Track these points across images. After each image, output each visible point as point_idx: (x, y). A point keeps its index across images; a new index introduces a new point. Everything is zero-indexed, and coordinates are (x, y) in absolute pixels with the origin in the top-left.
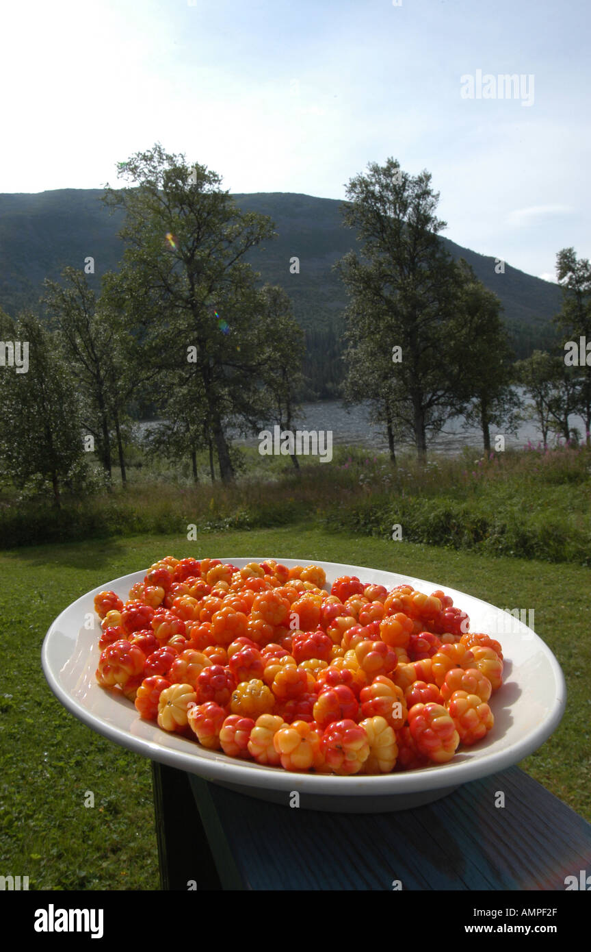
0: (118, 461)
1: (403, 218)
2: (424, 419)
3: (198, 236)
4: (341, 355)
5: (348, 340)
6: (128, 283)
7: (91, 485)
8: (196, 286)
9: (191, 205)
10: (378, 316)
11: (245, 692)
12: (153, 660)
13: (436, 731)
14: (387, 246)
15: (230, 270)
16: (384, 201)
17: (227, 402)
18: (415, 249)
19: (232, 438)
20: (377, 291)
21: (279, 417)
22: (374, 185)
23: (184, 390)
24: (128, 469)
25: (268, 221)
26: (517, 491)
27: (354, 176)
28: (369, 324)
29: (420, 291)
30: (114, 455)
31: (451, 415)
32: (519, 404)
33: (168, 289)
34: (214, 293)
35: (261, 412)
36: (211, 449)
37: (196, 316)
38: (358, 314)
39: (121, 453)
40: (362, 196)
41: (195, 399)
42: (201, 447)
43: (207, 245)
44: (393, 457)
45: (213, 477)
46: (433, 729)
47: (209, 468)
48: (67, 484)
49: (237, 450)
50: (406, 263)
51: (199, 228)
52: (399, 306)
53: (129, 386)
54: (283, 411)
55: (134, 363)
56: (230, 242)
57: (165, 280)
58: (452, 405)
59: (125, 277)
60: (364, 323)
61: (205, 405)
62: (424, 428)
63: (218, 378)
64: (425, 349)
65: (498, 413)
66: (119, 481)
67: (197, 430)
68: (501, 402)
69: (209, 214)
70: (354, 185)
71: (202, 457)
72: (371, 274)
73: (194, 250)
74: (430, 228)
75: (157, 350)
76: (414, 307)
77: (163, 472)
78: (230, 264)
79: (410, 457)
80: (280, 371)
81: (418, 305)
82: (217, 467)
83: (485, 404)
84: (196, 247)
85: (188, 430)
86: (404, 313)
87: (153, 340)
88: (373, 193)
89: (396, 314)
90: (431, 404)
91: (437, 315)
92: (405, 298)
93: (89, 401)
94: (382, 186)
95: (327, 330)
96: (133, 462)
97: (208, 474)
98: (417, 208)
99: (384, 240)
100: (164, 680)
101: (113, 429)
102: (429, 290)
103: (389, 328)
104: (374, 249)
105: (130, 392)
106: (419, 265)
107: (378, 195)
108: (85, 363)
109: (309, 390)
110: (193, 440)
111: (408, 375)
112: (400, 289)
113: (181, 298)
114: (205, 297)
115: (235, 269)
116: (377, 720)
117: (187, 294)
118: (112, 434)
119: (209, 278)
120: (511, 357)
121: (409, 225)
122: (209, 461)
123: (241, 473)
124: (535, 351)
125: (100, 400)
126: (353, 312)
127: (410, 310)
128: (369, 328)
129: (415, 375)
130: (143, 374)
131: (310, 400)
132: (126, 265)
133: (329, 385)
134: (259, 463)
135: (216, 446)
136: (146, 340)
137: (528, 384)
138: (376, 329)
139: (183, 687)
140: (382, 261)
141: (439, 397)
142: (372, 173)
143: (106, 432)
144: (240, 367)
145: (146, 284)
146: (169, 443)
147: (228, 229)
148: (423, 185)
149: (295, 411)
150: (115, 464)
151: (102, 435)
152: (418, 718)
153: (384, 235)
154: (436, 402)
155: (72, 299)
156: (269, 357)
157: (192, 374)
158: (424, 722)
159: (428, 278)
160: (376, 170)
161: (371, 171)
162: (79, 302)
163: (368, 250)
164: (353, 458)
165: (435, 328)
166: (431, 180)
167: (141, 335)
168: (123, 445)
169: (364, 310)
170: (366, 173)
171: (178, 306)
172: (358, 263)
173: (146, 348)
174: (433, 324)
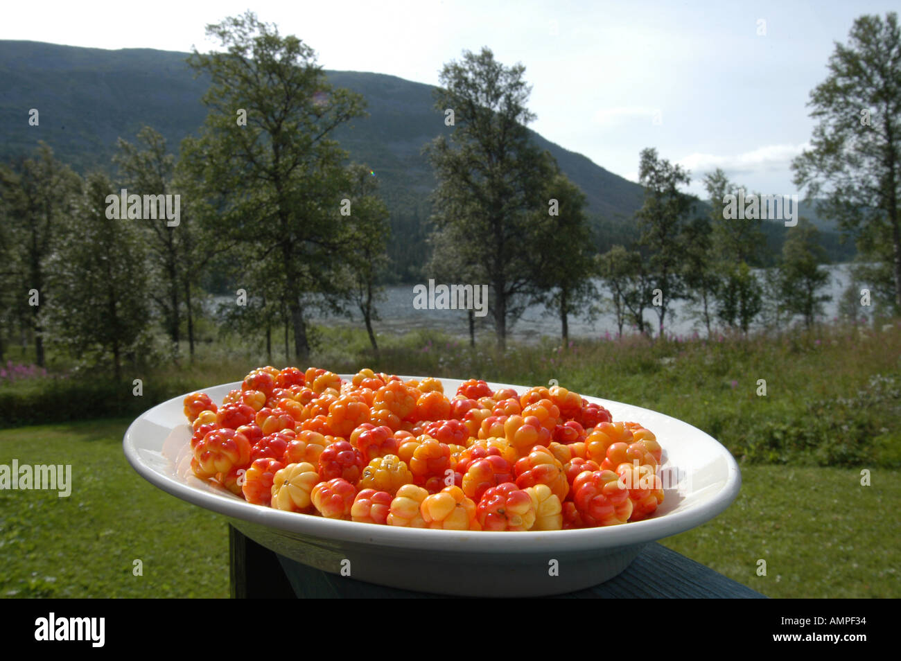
0: (187, 336)
1: (494, 107)
2: (505, 306)
3: (286, 107)
4: (426, 238)
5: (434, 224)
6: (209, 149)
7: (156, 358)
8: (280, 159)
9: (281, 75)
10: (465, 202)
11: (379, 467)
12: (262, 446)
13: (609, 497)
14: (477, 132)
15: (317, 145)
16: (476, 88)
17: (307, 278)
18: (504, 138)
19: (310, 316)
20: (465, 177)
21: (359, 298)
22: (467, 72)
23: (263, 264)
24: (197, 344)
25: (359, 99)
26: (593, 379)
27: (448, 62)
28: (456, 209)
29: (507, 179)
30: (183, 328)
31: (532, 303)
32: (597, 297)
33: (251, 158)
34: (298, 166)
35: (343, 291)
36: (287, 327)
37: (279, 188)
38: (445, 198)
39: (191, 327)
40: (454, 81)
41: (273, 273)
42: (277, 324)
43: (294, 117)
44: (473, 343)
45: (287, 357)
46: (605, 495)
47: (284, 346)
48: (130, 357)
49: (314, 329)
50: (495, 150)
51: (288, 99)
52: (486, 192)
53: (203, 256)
54: (364, 292)
55: (210, 232)
56: (319, 116)
57: (248, 150)
58: (533, 293)
59: (206, 144)
60: (451, 207)
61: (283, 281)
62: (504, 314)
63: (299, 253)
64: (508, 237)
65: (576, 304)
66: (187, 355)
67: (273, 306)
68: (581, 293)
69: (299, 85)
70: (447, 71)
71: (278, 334)
72: (459, 158)
73: (281, 122)
74: (520, 119)
75: (235, 221)
76: (501, 195)
77: (235, 349)
78: (318, 139)
79: (489, 344)
80: (363, 251)
81: (505, 193)
82: (292, 345)
83: (565, 295)
84: (284, 119)
85: (264, 305)
86: (491, 201)
87: (233, 211)
88: (466, 79)
89: (483, 201)
90: (512, 291)
91: (523, 204)
92: (492, 185)
93: (160, 271)
94: (475, 74)
95: (412, 213)
96: (204, 337)
97: (282, 353)
98: (508, 97)
99: (474, 126)
100: (278, 462)
101: (183, 300)
102: (516, 179)
103: (475, 214)
104: (464, 135)
105: (205, 263)
106: (508, 153)
107: (470, 81)
108: (156, 230)
109: (391, 273)
110: (269, 316)
111: (492, 261)
112: (487, 176)
113: (265, 169)
114: (290, 170)
115: (322, 144)
116: (539, 488)
117: (271, 165)
118: (183, 306)
119: (295, 151)
120: (591, 250)
121: (500, 115)
122: (284, 339)
123: (318, 352)
124: (614, 246)
125: (170, 270)
126: (441, 197)
127: (496, 197)
128: (455, 213)
129: (498, 262)
130: (220, 245)
131: (391, 282)
132: (208, 131)
133: (412, 269)
134: (336, 343)
135: (293, 324)
136: (226, 211)
137: (606, 277)
138: (462, 213)
139: (301, 467)
140: (471, 146)
141: (521, 285)
142: (466, 60)
143: (175, 303)
144: (322, 244)
145: (227, 151)
146: (244, 318)
147: (318, 102)
148: (517, 76)
149: (376, 292)
150: (183, 338)
151: (171, 307)
152: (585, 485)
153: (475, 122)
154: (518, 290)
155: (148, 162)
156: (353, 235)
157: (271, 249)
158: (594, 489)
159: (516, 167)
160: (470, 58)
161: (465, 57)
162: (155, 167)
163: (458, 135)
164: (433, 342)
165: (520, 217)
166: (525, 72)
167: (220, 205)
168: (194, 319)
169: (451, 194)
170: (460, 60)
171: (262, 178)
172: (447, 147)
173: (224, 218)
174: (518, 213)
